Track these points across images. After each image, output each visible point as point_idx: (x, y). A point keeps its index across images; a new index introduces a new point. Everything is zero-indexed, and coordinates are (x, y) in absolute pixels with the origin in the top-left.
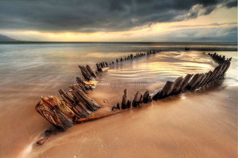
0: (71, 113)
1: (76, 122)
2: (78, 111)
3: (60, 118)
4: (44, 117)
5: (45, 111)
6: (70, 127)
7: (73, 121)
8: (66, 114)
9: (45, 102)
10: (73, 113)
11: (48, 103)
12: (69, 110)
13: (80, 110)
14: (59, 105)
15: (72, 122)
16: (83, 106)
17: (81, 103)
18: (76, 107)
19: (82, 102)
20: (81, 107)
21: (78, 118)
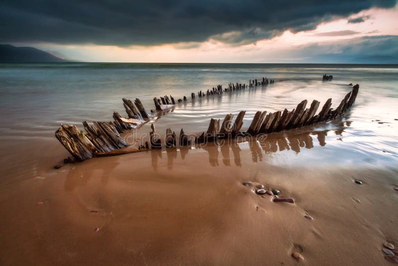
0: (90, 145)
1: (96, 155)
2: (98, 143)
3: (77, 147)
4: (62, 143)
5: (63, 137)
6: (88, 158)
7: (93, 154)
8: (85, 145)
9: (64, 129)
10: (93, 145)
11: (66, 131)
12: (88, 141)
13: (101, 144)
14: (78, 135)
15: (91, 154)
16: (105, 139)
17: (102, 137)
18: (97, 140)
19: (105, 136)
20: (102, 140)
21: (98, 151)
